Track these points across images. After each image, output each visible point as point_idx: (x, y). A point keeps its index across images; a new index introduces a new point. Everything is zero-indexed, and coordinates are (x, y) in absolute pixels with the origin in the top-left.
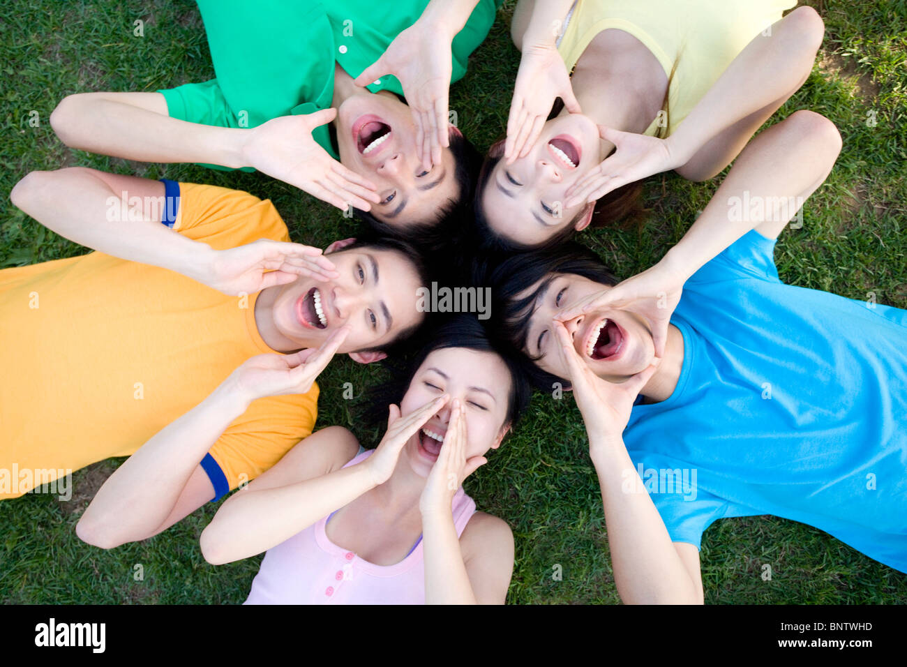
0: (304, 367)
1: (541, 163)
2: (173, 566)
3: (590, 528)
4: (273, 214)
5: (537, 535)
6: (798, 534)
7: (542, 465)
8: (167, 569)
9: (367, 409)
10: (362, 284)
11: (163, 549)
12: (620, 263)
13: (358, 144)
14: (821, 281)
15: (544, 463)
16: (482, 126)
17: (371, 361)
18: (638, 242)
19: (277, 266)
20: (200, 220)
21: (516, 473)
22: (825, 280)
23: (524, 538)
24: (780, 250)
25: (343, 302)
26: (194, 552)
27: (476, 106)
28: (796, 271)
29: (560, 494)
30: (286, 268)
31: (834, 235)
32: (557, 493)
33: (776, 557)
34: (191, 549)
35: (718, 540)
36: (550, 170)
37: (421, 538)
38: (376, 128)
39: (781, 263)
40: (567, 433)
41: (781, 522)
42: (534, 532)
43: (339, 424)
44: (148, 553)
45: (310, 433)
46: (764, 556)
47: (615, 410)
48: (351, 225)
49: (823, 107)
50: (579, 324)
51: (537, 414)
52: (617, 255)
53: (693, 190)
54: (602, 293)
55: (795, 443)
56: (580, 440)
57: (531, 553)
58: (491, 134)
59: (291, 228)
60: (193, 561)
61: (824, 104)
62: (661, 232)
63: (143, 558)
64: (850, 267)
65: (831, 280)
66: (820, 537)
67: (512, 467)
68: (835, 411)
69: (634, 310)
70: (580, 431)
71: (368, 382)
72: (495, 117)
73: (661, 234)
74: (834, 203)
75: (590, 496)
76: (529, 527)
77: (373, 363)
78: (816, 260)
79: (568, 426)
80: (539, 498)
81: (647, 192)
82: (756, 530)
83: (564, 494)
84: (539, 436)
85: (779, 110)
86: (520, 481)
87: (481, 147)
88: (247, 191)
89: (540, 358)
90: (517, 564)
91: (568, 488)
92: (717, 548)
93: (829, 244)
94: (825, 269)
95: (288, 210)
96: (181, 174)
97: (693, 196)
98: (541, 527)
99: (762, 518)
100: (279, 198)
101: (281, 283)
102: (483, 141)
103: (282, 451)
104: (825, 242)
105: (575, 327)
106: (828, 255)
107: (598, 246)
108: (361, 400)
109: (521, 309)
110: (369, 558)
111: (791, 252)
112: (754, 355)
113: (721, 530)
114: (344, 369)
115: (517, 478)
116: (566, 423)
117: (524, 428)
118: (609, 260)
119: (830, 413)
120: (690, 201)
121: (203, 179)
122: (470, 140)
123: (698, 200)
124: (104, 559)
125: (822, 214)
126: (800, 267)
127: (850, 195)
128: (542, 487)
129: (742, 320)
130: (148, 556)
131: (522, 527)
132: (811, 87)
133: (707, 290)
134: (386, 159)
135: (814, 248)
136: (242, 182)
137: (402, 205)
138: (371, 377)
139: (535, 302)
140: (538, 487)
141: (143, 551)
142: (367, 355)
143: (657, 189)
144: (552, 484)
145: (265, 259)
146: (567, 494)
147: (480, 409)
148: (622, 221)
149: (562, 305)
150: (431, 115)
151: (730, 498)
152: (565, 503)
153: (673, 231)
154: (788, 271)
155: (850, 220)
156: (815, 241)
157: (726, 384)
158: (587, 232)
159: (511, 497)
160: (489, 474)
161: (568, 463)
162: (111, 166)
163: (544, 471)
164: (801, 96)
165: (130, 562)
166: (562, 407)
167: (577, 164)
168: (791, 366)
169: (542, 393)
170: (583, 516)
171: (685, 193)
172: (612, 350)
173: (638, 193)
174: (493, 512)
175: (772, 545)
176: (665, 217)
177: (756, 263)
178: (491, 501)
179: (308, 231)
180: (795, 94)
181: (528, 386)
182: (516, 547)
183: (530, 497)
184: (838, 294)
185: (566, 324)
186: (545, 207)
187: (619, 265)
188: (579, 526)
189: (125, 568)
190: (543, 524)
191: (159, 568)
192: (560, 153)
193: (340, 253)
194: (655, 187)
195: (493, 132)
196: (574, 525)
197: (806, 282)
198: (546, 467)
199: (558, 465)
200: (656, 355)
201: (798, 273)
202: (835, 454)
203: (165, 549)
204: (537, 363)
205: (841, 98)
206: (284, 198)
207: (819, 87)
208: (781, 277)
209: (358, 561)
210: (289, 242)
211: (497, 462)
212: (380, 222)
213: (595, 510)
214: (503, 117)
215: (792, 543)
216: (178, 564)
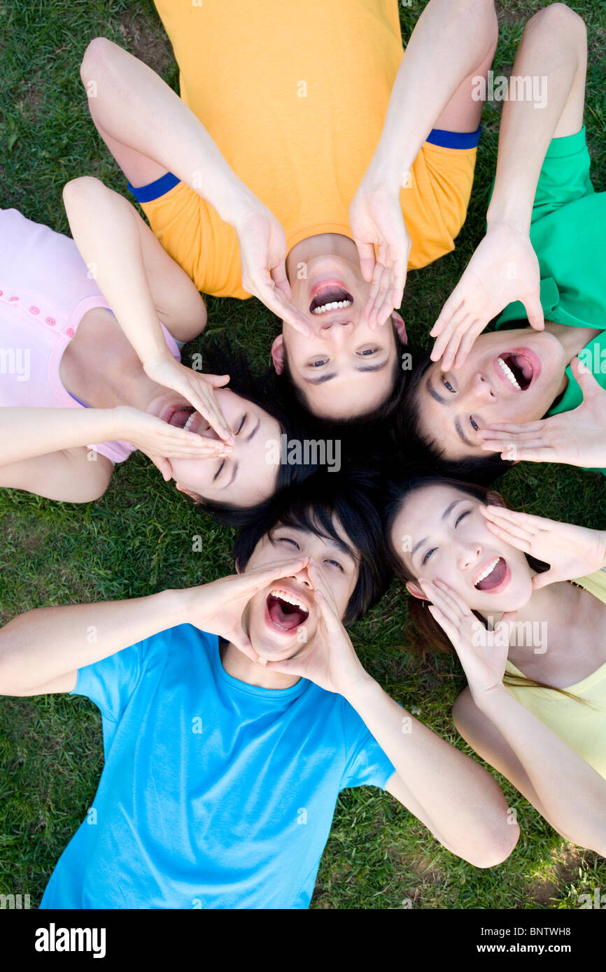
0: (270, 286)
1: (480, 549)
2: (62, 136)
3: (94, 581)
4: (438, 253)
5: (88, 526)
6: (85, 788)
7: (161, 534)
8: (59, 130)
9: (223, 350)
10: (357, 353)
11: (80, 125)
12: (368, 624)
13: (509, 354)
14: (341, 829)
15: (162, 536)
16: (524, 485)
17: (275, 358)
18: (390, 645)
19: (381, 259)
20: (434, 172)
21: (153, 507)
22: (342, 834)
23: (85, 512)
24: (375, 791)
25: (338, 332)
26: (77, 159)
27: (547, 478)
28: (353, 805)
29: (129, 551)
30: (378, 270)
31: (388, 846)
32: (130, 548)
33: (62, 765)
34: (80, 156)
35: (80, 709)
36: (471, 558)
37: (86, 407)
38: (526, 373)
39: (362, 791)
40: (192, 561)
41: (97, 773)
42: (92, 523)
43: (209, 320)
44: (76, 109)
45: (199, 289)
46: (63, 754)
47: (213, 618)
48: (421, 338)
49: (525, 845)
50: (304, 584)
51: (213, 531)
52: (377, 622)
53: (443, 705)
54: (335, 612)
55: (176, 796)
56: (185, 574)
57: (70, 519)
58: (515, 494)
59: (422, 271)
60: (67, 158)
61: (528, 846)
62: (400, 669)
63: (71, 103)
64: (355, 860)
65: (342, 840)
66: (81, 810)
67: (159, 502)
68: (206, 838)
69: (316, 642)
70: (194, 575)
71: (252, 351)
72: (534, 499)
73: (398, 669)
74: (422, 848)
75: (126, 582)
76: (97, 517)
77: (272, 358)
78: (364, 826)
79: (200, 563)
80: (126, 529)
81: (443, 656)
82: (90, 747)
83: (130, 555)
84: (190, 532)
85: (525, 799)
86: (144, 510)
87: (501, 482)
88: (466, 223)
89: (271, 540)
90: (59, 503)
91: (135, 560)
92: (72, 709)
93: (379, 841)
94: (354, 835)
95: (442, 269)
96: (488, 148)
97: (436, 705)
98: (96, 531)
99: (102, 754)
100: (456, 258)
101: (362, 263)
102: (507, 484)
103: (180, 260)
104: (382, 836)
105: (300, 580)
106: (368, 839)
107: (388, 603)
108: (233, 344)
109: (323, 523)
110: (68, 352)
111: (373, 802)
112: (265, 761)
113: (90, 713)
114: (266, 326)
115: (147, 507)
116: (203, 561)
117: (198, 516)
118: (372, 613)
119: (204, 834)
120: (432, 701)
121: (481, 173)
122: (509, 471)
123: (432, 710)
124: (71, 60)
125: (411, 835)
126: (357, 809)
127: (431, 865)
128: (138, 532)
129: (304, 749)
130: (73, 109)
131: (96, 510)
132: (547, 834)
133: (335, 716)
134: (492, 384)
135: (376, 825)
136: (476, 217)
137: (440, 399)
138: (258, 355)
139: (329, 538)
140: (137, 529)
141: (79, 103)
142: (280, 353)
143: (446, 667)
144: (140, 543)
145: (388, 245)
146: (130, 558)
147: (215, 472)
148: (413, 630)
149: (325, 565)
150: (537, 443)
151: (121, 726)
152: (121, 555)
153: (400, 681)
154: (352, 797)
155: (403, 863)
156: (383, 827)
157: (237, 731)
158: (403, 592)
159: (127, 500)
160: (152, 478)
161: (161, 561)
162: (501, 68)
163: (153, 536)
164: (538, 822)
165: (67, 89)
166: (220, 557)
167: (478, 587)
168: (253, 798)
169: (234, 537)
170: (106, 574)
171: (440, 697)
172: (276, 618)
173: (442, 648)
174: (113, 480)
175: (75, 762)
176: (415, 674)
177: (362, 767)
178: (124, 478)
179: (418, 290)
180: (542, 817)
181: (242, 525)
182: (77, 505)
183: (127, 519)
184: (326, 846)
185: (305, 570)
186: (431, 552)
187: (366, 623)
188: (96, 569)
189: (61, 83)
190: (99, 532)
191: (60, 121)
192: (490, 569)
193: (391, 328)
194: (449, 666)
195: (517, 496)
196: (97, 563)
197: (340, 815)
198: (157, 538)
199: (160, 552)
200: (269, 663)
201: (350, 808)
202: (162, 835)
203: (81, 128)
204: (266, 537)
205: (534, 863)
206: (456, 264)
207: (546, 842)
208: (347, 791)
209: (65, 340)
210: (408, 269)
211: (165, 487)
212: (423, 373)
213: (113, 586)
214: (533, 507)
215: (76, 782)
216: (64, 142)
